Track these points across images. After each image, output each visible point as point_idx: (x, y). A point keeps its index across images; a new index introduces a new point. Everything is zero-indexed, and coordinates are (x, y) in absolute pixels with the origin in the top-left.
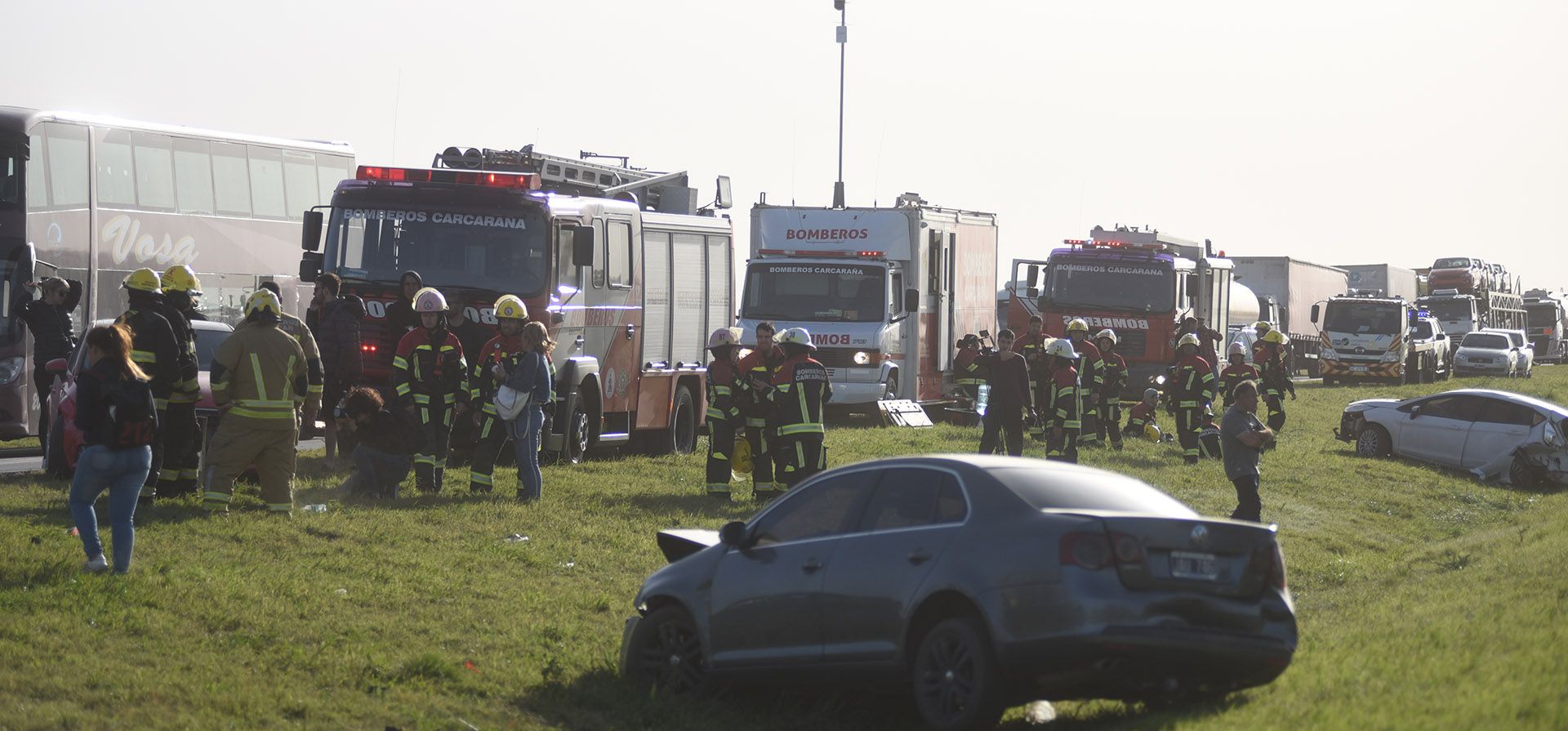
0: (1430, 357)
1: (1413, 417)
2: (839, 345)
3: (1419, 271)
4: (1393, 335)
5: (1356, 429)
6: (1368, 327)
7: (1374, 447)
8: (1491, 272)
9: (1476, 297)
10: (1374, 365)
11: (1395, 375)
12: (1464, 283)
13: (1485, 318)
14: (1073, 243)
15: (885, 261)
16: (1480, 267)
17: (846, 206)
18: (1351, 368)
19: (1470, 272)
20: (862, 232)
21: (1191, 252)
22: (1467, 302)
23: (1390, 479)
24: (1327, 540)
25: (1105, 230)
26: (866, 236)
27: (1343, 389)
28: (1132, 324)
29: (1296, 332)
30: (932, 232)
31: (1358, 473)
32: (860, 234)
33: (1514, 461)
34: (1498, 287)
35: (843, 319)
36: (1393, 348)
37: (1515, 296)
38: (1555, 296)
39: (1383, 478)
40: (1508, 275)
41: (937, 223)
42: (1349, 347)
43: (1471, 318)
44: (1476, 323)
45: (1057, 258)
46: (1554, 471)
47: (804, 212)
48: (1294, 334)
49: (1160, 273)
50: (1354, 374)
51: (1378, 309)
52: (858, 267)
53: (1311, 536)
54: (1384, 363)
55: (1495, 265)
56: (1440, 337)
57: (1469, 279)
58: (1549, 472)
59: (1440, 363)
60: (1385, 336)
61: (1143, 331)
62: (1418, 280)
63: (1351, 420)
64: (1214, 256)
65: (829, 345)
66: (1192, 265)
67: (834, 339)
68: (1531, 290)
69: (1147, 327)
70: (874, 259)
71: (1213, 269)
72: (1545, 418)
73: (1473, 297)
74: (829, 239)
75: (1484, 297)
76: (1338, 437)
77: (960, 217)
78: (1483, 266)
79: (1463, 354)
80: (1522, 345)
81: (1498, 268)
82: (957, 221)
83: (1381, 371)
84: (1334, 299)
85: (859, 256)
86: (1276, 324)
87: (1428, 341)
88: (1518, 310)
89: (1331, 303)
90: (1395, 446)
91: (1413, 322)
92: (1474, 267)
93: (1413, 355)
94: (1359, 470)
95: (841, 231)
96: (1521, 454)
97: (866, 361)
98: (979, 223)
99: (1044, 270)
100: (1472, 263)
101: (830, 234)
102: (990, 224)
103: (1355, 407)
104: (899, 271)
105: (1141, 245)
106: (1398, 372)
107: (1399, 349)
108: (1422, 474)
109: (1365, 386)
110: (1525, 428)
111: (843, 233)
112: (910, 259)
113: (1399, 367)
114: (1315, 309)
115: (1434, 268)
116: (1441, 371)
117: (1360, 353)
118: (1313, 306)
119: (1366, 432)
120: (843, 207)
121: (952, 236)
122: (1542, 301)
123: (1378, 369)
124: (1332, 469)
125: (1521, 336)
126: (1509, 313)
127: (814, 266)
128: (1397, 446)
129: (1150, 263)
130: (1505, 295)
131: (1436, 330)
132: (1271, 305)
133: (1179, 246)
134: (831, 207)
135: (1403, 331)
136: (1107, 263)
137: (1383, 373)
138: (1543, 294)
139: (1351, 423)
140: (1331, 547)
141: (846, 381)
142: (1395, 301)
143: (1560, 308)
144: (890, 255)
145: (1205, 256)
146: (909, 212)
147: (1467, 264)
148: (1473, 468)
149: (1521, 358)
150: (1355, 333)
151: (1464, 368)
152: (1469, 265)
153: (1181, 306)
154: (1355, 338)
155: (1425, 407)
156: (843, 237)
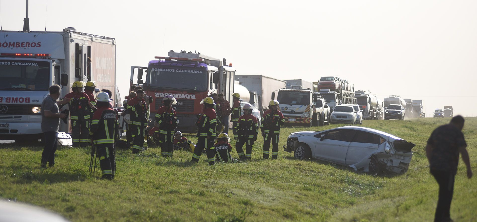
0: (322, 115)
1: (321, 140)
2: (24, 103)
3: (314, 83)
4: (307, 105)
5: (294, 146)
6: (296, 102)
7: (303, 155)
8: (343, 83)
9: (337, 93)
10: (298, 118)
11: (307, 122)
12: (332, 86)
13: (340, 101)
14: (160, 58)
15: (50, 59)
16: (338, 80)
17: (30, 30)
18: (289, 120)
19: (335, 82)
20: (38, 44)
21: (216, 63)
22: (334, 94)
23: (312, 171)
24: (283, 210)
25: (175, 52)
26: (40, 46)
27: (286, 128)
28: (188, 96)
29: (265, 106)
30: (77, 45)
31: (296, 168)
32: (37, 45)
33: (371, 161)
34: (346, 89)
35: (27, 89)
36: (307, 111)
37: (352, 92)
38: (367, 93)
39: (309, 171)
40: (349, 84)
41: (80, 40)
42: (288, 110)
43: (335, 101)
44: (337, 103)
45: (152, 65)
46: (390, 166)
47: (7, 33)
48: (264, 107)
49: (201, 72)
50: (290, 122)
51: (300, 94)
52: (35, 62)
53: (274, 208)
54: (303, 117)
55: (344, 80)
56: (326, 107)
57: (334, 85)
58: (388, 167)
59: (326, 118)
60: (303, 106)
61: (193, 100)
62: (314, 86)
63: (292, 142)
64: (227, 66)
65: (18, 103)
66: (216, 69)
67: (21, 100)
68: (357, 91)
69: (195, 98)
70: (44, 58)
71: (226, 71)
72: (385, 140)
73: (336, 92)
74: (20, 48)
75: (341, 93)
76: (285, 150)
77: (94, 38)
78: (340, 80)
79: (334, 114)
80: (358, 111)
81: (345, 81)
82: (92, 40)
83: (302, 121)
84: (281, 90)
85: (36, 56)
86: (257, 103)
87: (321, 108)
88: (352, 98)
89: (280, 92)
90: (313, 155)
91: (315, 100)
92: (336, 80)
93: (315, 114)
94: (296, 167)
95: (27, 43)
96: (374, 158)
97: (39, 111)
98: (105, 42)
99: (146, 71)
100: (335, 79)
101: (20, 45)
102: (111, 43)
103: (294, 135)
104: (59, 65)
105: (192, 59)
106: (309, 121)
107: (309, 111)
108: (329, 169)
109: (295, 128)
110: (375, 145)
111: (28, 44)
112: (64, 59)
113: (309, 119)
114: (273, 94)
115: (320, 81)
116: (326, 121)
117: (293, 113)
118: (272, 93)
119: (299, 147)
120: (29, 31)
121: (89, 48)
122: (362, 95)
123: (300, 120)
124: (283, 166)
125: (357, 107)
126: (350, 99)
127: (11, 61)
128: (314, 155)
129: (196, 67)
130: (348, 92)
131: (324, 104)
132: (255, 95)
133: (210, 60)
134: (22, 31)
135: (311, 104)
136: (176, 67)
137: (302, 122)
138: (362, 92)
139: (292, 143)
140: (285, 215)
141: (28, 122)
142: (308, 91)
143: (369, 98)
144: (52, 56)
145: (223, 65)
146: (64, 34)
147: (333, 79)
148: (351, 165)
149: (358, 116)
150: (291, 104)
151: (335, 120)
152: (334, 80)
153: (211, 88)
154: (290, 106)
155: (327, 135)
156: (28, 46)
